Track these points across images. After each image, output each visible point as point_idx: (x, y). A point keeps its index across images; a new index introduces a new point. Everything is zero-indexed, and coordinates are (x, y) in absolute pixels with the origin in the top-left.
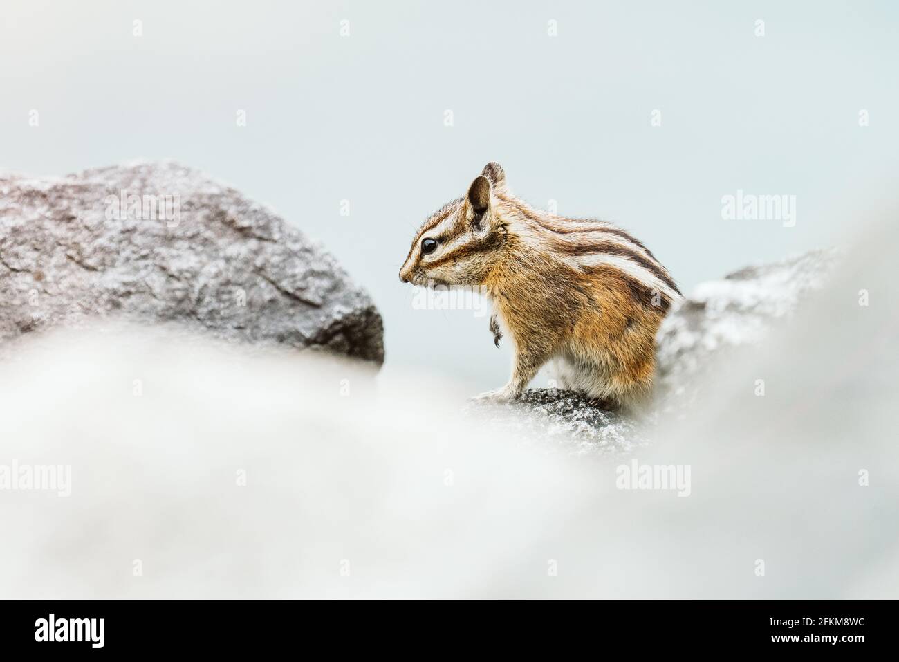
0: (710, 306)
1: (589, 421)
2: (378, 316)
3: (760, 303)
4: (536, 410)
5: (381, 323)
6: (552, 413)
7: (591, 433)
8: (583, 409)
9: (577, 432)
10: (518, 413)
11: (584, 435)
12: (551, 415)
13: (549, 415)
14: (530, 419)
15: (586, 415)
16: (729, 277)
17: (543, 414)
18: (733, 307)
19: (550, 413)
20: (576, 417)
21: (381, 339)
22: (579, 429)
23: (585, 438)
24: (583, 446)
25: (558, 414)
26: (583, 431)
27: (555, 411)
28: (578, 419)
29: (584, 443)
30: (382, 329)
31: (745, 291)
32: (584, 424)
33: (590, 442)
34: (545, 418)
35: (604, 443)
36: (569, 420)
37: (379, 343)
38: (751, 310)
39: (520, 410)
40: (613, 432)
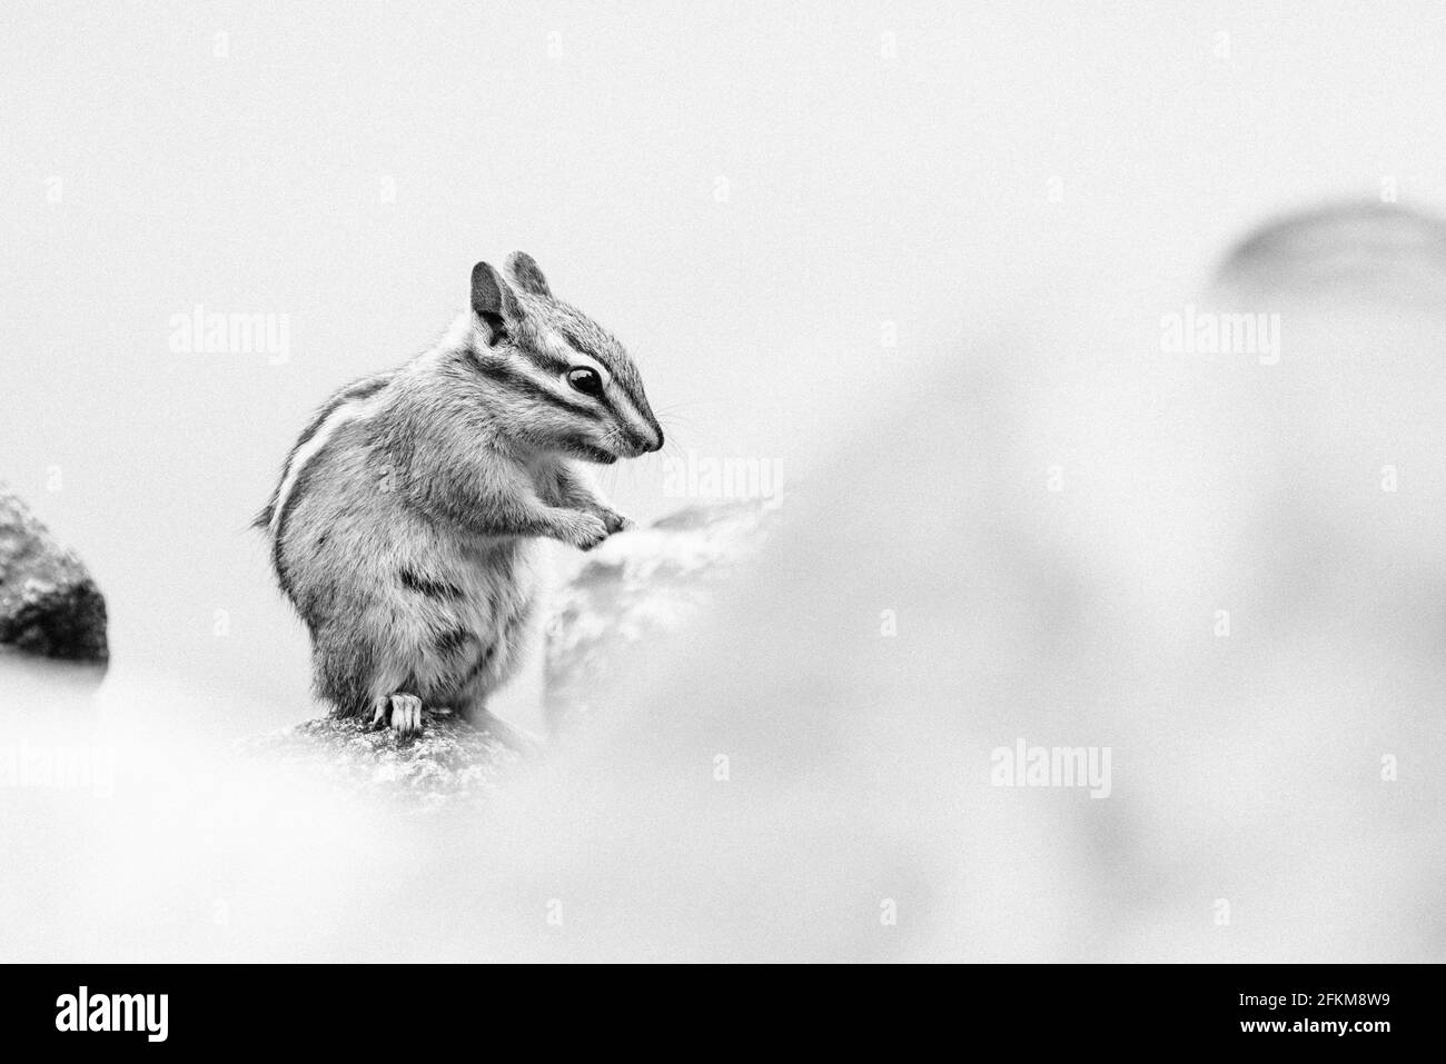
0: (629, 571)
1: (439, 758)
2: (97, 596)
3: (710, 565)
4: (355, 744)
5: (101, 608)
6: (380, 747)
7: (442, 778)
8: (430, 740)
9: (421, 777)
10: (325, 749)
11: (431, 782)
12: (379, 751)
13: (374, 751)
14: (345, 758)
15: (435, 750)
16: (658, 524)
17: (365, 750)
18: (666, 572)
19: (376, 747)
20: (418, 754)
21: (103, 634)
22: (424, 773)
23: (433, 787)
24: (430, 799)
25: (391, 749)
26: (431, 776)
27: (385, 744)
28: (421, 758)
29: (433, 795)
30: (105, 617)
31: (686, 547)
32: (432, 765)
33: (442, 794)
34: (368, 756)
35: (464, 794)
36: (407, 758)
37: (99, 640)
38: (695, 576)
39: (327, 744)
40: (478, 776)
